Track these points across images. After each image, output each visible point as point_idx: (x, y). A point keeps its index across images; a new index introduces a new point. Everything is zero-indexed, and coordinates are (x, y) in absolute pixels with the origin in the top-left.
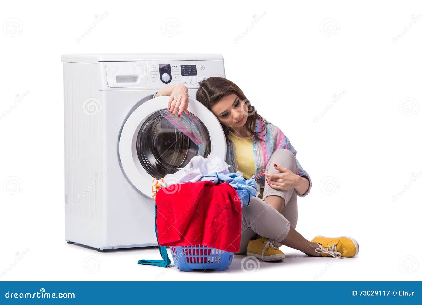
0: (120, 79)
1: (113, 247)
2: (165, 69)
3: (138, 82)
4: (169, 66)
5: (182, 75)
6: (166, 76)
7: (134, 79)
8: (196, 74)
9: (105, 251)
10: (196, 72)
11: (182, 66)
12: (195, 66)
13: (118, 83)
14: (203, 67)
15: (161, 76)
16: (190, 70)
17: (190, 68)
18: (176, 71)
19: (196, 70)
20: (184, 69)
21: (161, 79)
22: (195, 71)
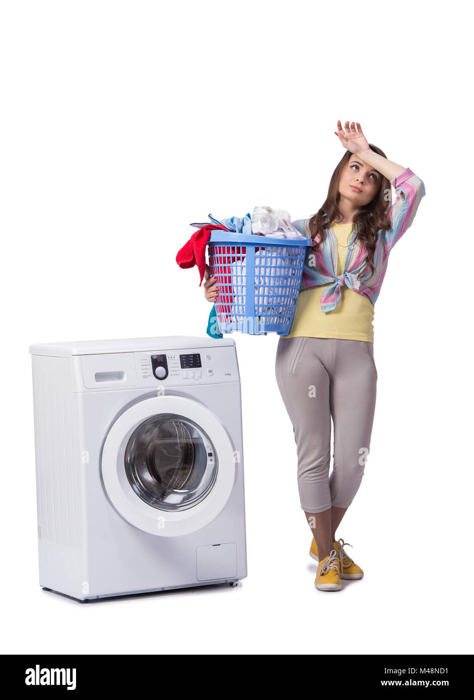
0: (99, 377)
1: (98, 596)
2: (159, 361)
3: (125, 379)
4: (164, 357)
5: (182, 368)
6: (160, 370)
7: (119, 375)
8: (200, 366)
9: (87, 601)
10: (200, 363)
11: (181, 356)
12: (199, 355)
13: (97, 381)
14: (208, 357)
15: (154, 371)
16: (192, 360)
17: (192, 358)
18: (174, 363)
19: (200, 360)
20: (184, 360)
21: (155, 374)
22: (198, 361)
